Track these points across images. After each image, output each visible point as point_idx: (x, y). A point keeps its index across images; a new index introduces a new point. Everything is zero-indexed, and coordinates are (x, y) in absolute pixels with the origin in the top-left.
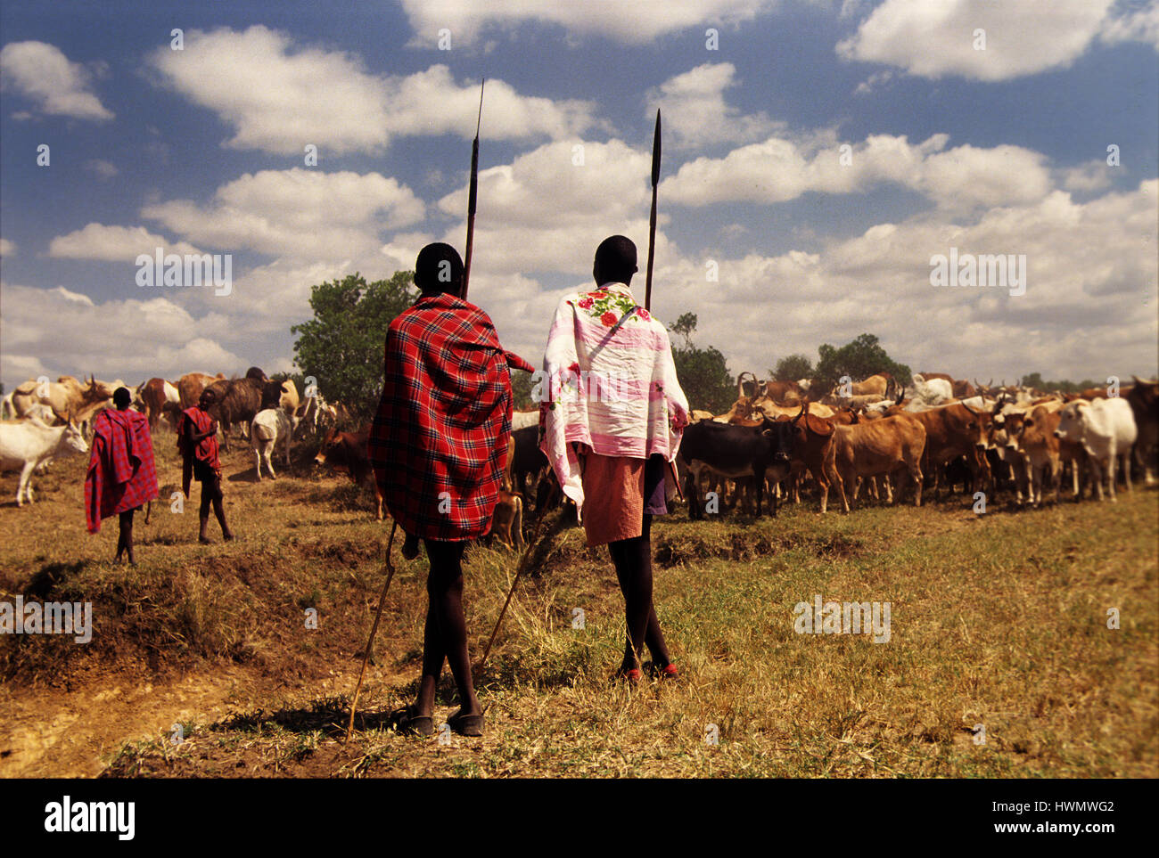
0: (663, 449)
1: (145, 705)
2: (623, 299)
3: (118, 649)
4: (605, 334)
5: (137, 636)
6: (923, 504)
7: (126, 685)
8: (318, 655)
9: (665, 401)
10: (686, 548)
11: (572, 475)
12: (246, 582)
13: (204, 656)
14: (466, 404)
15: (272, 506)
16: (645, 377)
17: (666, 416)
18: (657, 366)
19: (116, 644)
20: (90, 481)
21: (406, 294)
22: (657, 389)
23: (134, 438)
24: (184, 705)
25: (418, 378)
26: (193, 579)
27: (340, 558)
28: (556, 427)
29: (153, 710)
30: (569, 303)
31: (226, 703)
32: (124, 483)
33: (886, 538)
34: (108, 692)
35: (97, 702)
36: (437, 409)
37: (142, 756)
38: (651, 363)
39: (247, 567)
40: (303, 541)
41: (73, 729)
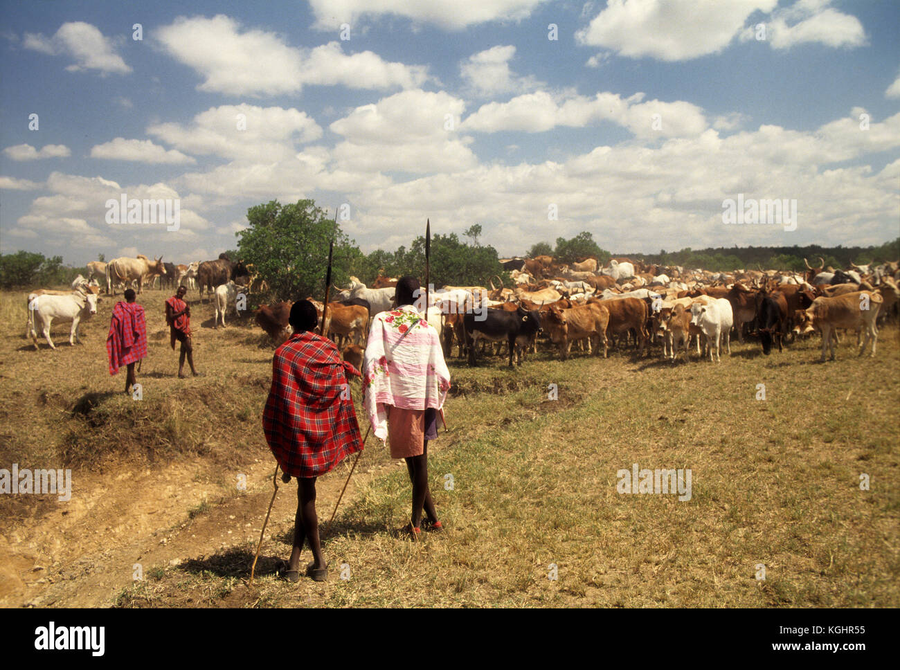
0: (434, 405)
1: (146, 483)
2: (411, 316)
3: (130, 449)
4: (399, 337)
5: (141, 440)
6: (608, 357)
7: (135, 470)
8: (248, 449)
9: (436, 376)
10: (467, 385)
11: (380, 420)
12: (206, 403)
13: (181, 451)
14: (318, 399)
15: (223, 346)
16: (424, 361)
17: (436, 385)
18: (431, 355)
19: (128, 445)
20: (110, 344)
21: (305, 212)
22: (431, 369)
23: (136, 321)
24: (169, 483)
25: (290, 386)
26: (174, 403)
27: (262, 386)
28: (371, 398)
29: (151, 486)
30: (380, 319)
31: (193, 481)
32: (130, 348)
33: (583, 384)
34: (124, 474)
35: (118, 481)
36: (301, 403)
37: (134, 598)
38: (428, 353)
39: (206, 394)
40: (240, 375)
41: (104, 497)
